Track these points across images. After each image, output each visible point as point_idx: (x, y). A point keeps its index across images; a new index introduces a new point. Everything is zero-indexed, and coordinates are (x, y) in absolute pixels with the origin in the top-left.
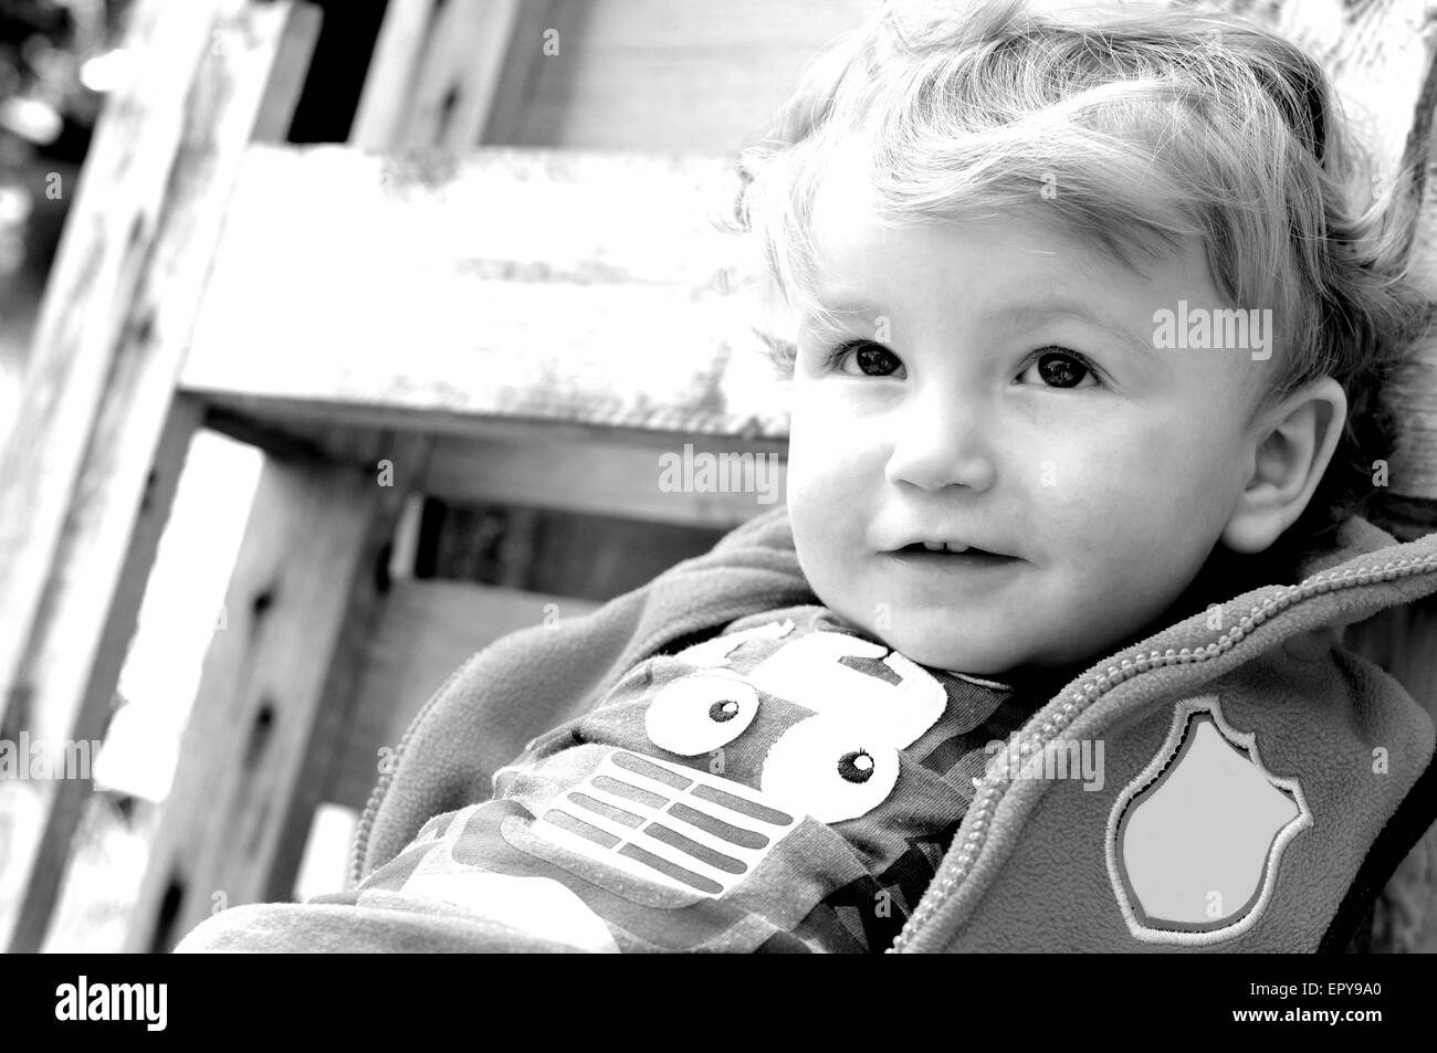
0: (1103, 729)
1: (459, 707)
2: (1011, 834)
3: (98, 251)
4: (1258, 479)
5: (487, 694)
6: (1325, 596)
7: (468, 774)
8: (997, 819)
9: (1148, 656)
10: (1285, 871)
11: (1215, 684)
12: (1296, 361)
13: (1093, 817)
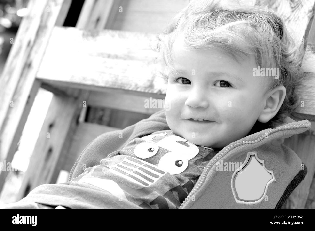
0: (232, 157)
1: (93, 148)
2: (211, 178)
3: (20, 48)
4: (267, 107)
5: (100, 145)
6: (281, 131)
7: (94, 162)
8: (209, 174)
9: (242, 142)
10: (269, 190)
11: (256, 149)
12: (275, 82)
13: (229, 176)
